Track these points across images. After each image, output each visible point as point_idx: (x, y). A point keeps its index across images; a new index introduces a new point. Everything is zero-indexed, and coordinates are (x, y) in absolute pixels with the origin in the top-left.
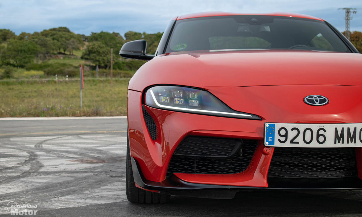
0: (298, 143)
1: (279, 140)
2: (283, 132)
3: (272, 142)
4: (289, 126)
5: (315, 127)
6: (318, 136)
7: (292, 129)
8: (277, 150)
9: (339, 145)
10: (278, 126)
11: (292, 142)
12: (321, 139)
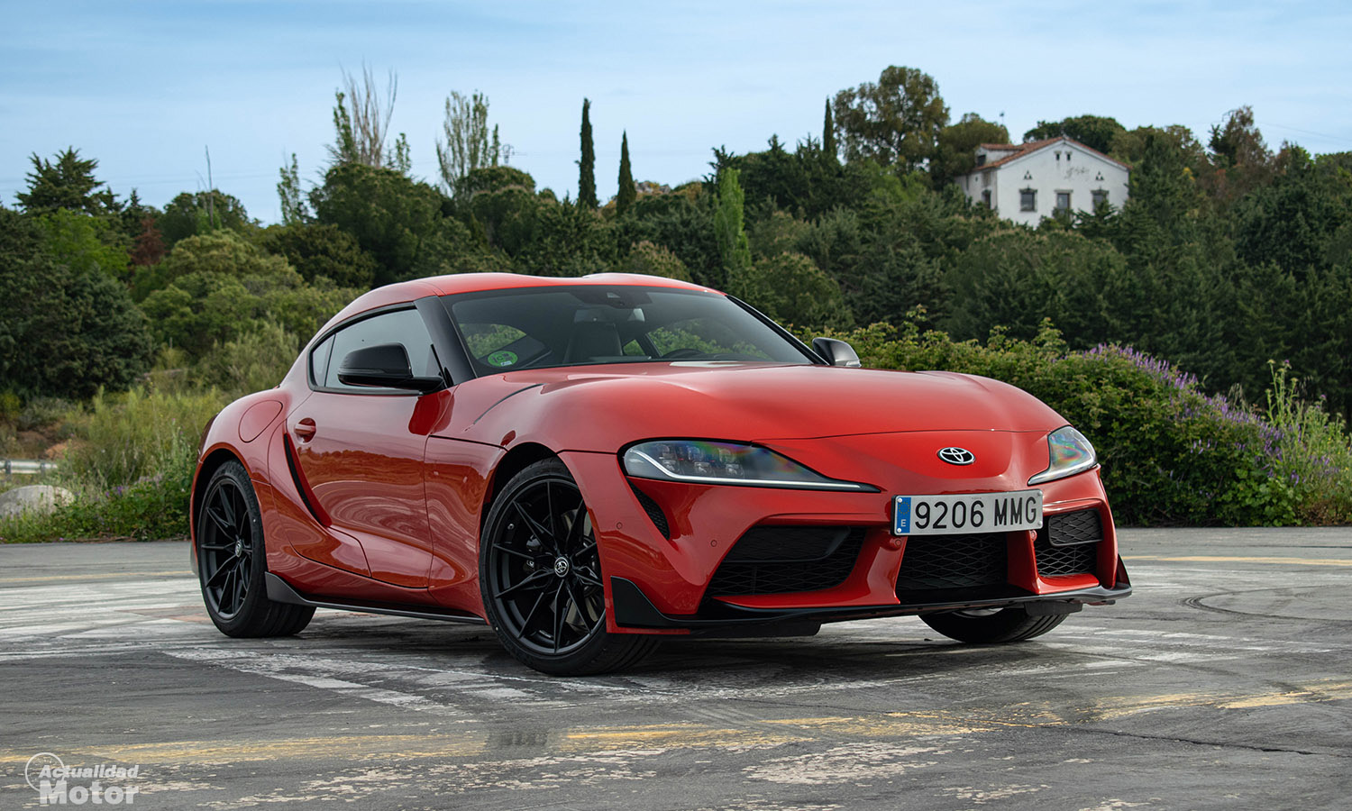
0: (945, 527)
1: (917, 524)
2: (923, 511)
3: (906, 529)
4: (932, 500)
5: (968, 499)
6: (973, 513)
7: (936, 505)
8: (913, 540)
9: (1001, 528)
10: (916, 500)
11: (935, 526)
12: (977, 519)
